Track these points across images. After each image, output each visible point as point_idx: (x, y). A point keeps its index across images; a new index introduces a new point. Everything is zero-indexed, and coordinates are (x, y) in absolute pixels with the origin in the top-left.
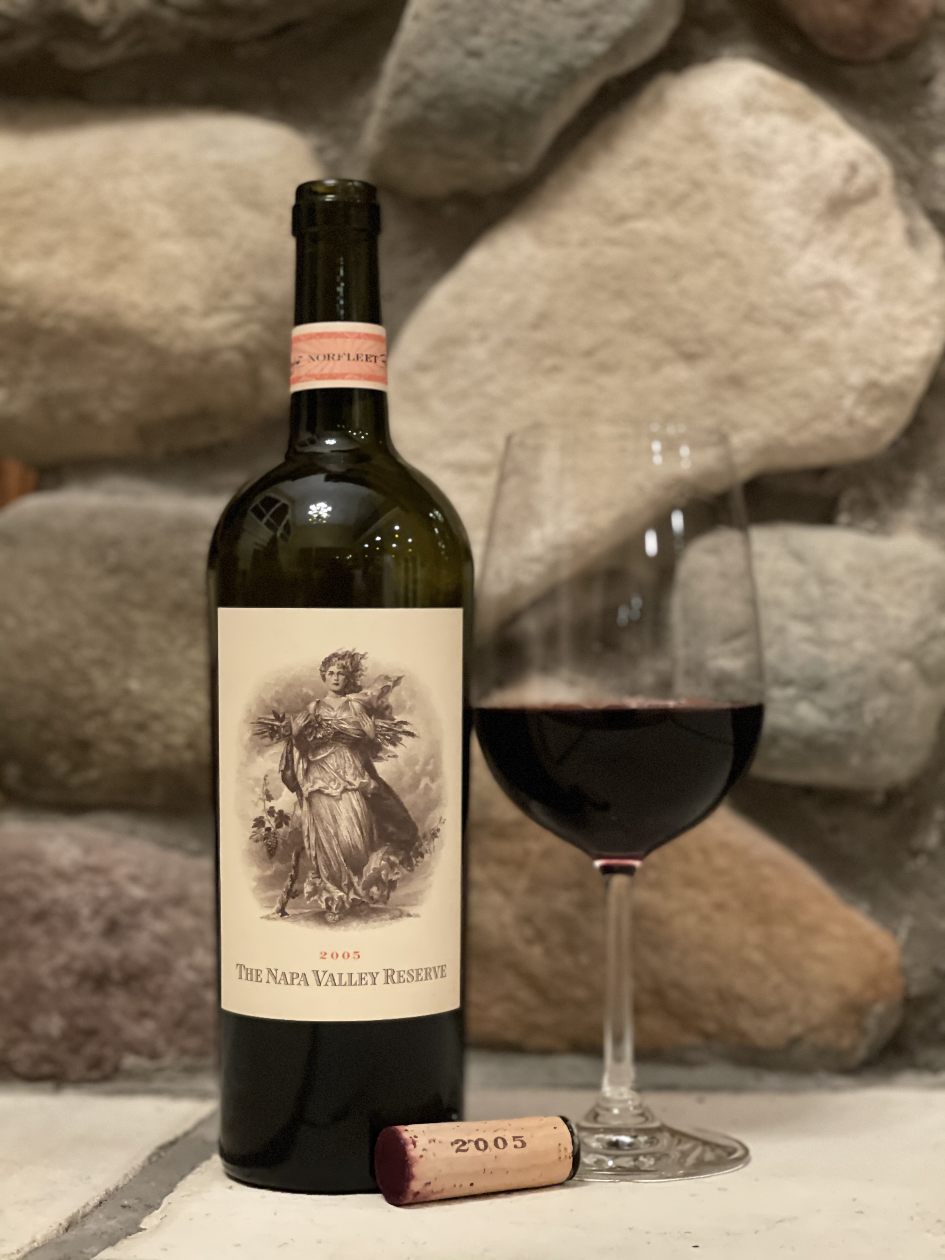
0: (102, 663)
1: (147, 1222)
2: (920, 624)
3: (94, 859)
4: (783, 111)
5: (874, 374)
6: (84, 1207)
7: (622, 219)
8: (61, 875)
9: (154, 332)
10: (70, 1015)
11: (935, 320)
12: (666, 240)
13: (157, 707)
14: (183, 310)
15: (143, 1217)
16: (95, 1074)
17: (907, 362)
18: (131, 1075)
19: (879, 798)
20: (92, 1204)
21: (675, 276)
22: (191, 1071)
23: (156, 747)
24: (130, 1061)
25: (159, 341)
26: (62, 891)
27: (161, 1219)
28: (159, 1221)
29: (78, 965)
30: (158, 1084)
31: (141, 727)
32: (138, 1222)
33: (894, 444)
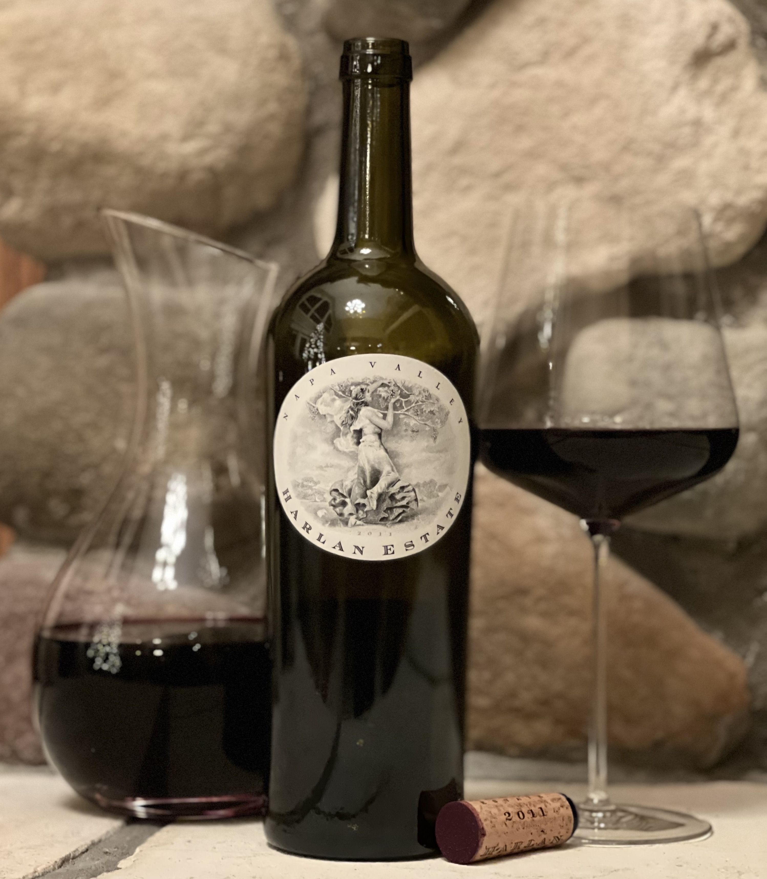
0: (94, 426)
1: (122, 864)
5: (729, 197)
6: (75, 851)
7: (526, 65)
12: (560, 84)
14: (164, 137)
15: (120, 859)
17: (757, 187)
19: (731, 546)
20: (81, 850)
21: (566, 114)
27: (134, 861)
28: (132, 862)
32: (116, 863)
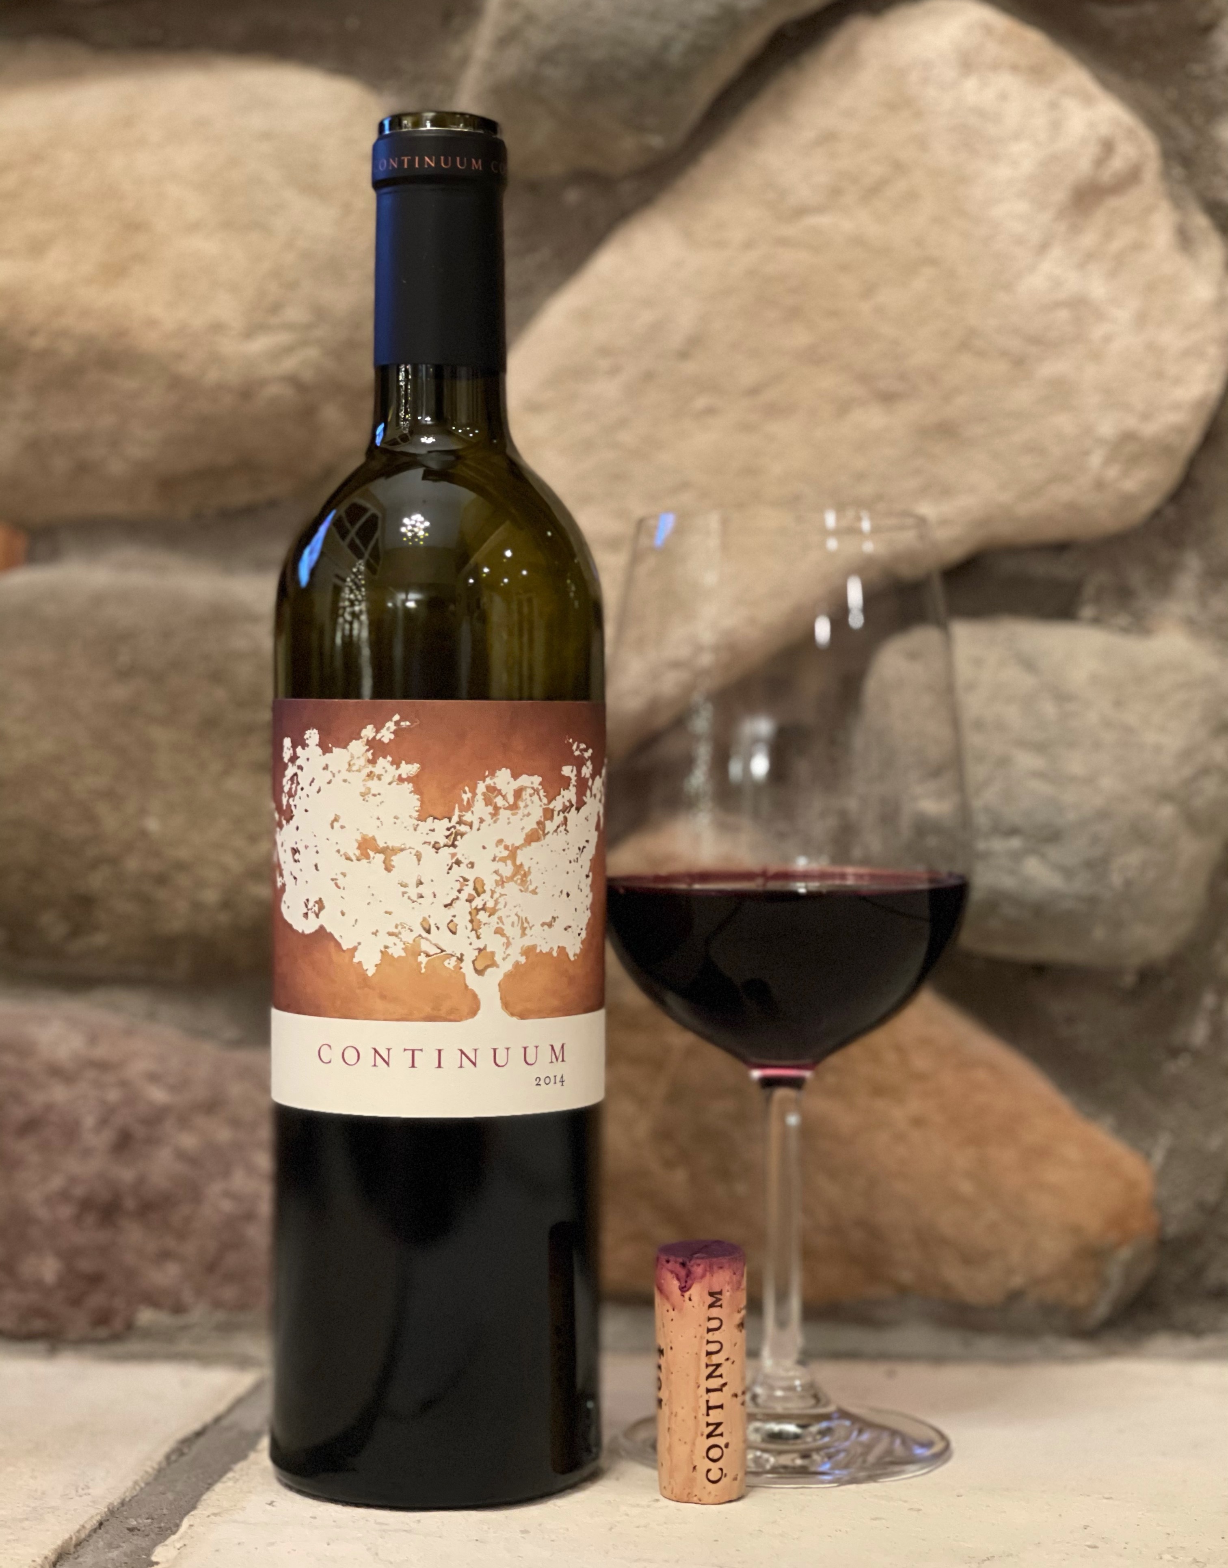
0: (110, 795)
1: (161, 1552)
2: (1186, 754)
3: (101, 1052)
4: (1015, 68)
5: (1131, 422)
6: (79, 1531)
7: (801, 211)
8: (56, 1072)
9: (179, 356)
10: (69, 1256)
11: (1213, 351)
12: (858, 241)
13: (183, 853)
14: (217, 328)
15: (155, 1545)
16: (102, 1332)
17: (1176, 406)
18: (148, 1334)
19: (1129, 980)
20: (89, 1527)
21: (869, 291)
22: (227, 1329)
23: (182, 906)
24: (146, 1316)
25: (186, 368)
26: (59, 1094)
29: (79, 1191)
30: (184, 1345)
31: (161, 880)
32: (149, 1553)
33: (1157, 513)
